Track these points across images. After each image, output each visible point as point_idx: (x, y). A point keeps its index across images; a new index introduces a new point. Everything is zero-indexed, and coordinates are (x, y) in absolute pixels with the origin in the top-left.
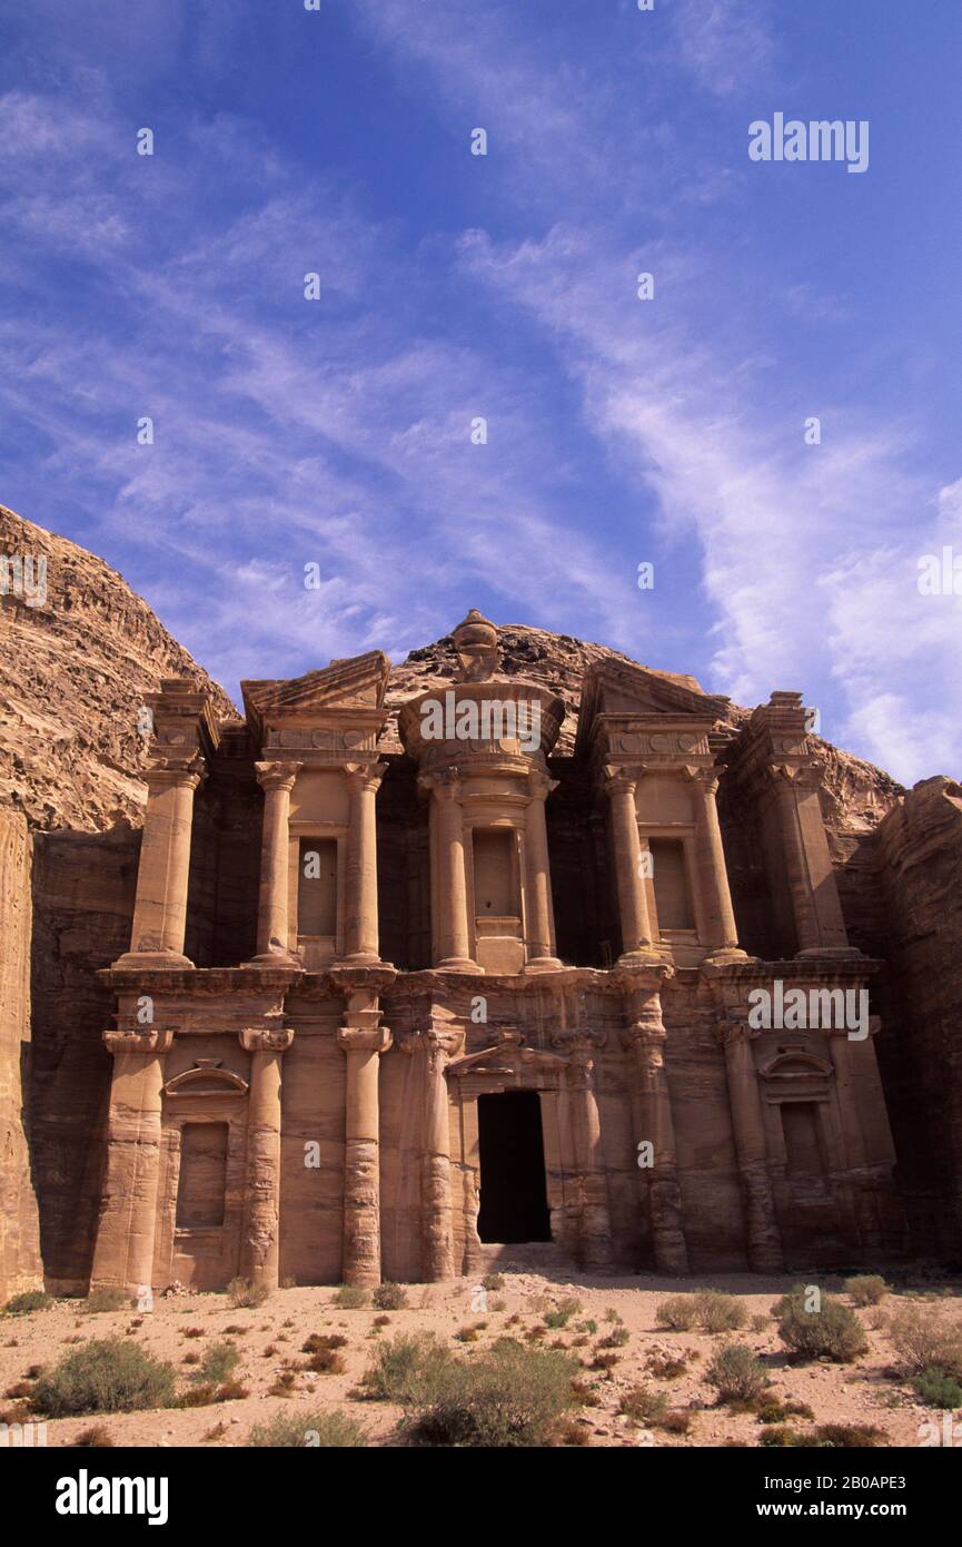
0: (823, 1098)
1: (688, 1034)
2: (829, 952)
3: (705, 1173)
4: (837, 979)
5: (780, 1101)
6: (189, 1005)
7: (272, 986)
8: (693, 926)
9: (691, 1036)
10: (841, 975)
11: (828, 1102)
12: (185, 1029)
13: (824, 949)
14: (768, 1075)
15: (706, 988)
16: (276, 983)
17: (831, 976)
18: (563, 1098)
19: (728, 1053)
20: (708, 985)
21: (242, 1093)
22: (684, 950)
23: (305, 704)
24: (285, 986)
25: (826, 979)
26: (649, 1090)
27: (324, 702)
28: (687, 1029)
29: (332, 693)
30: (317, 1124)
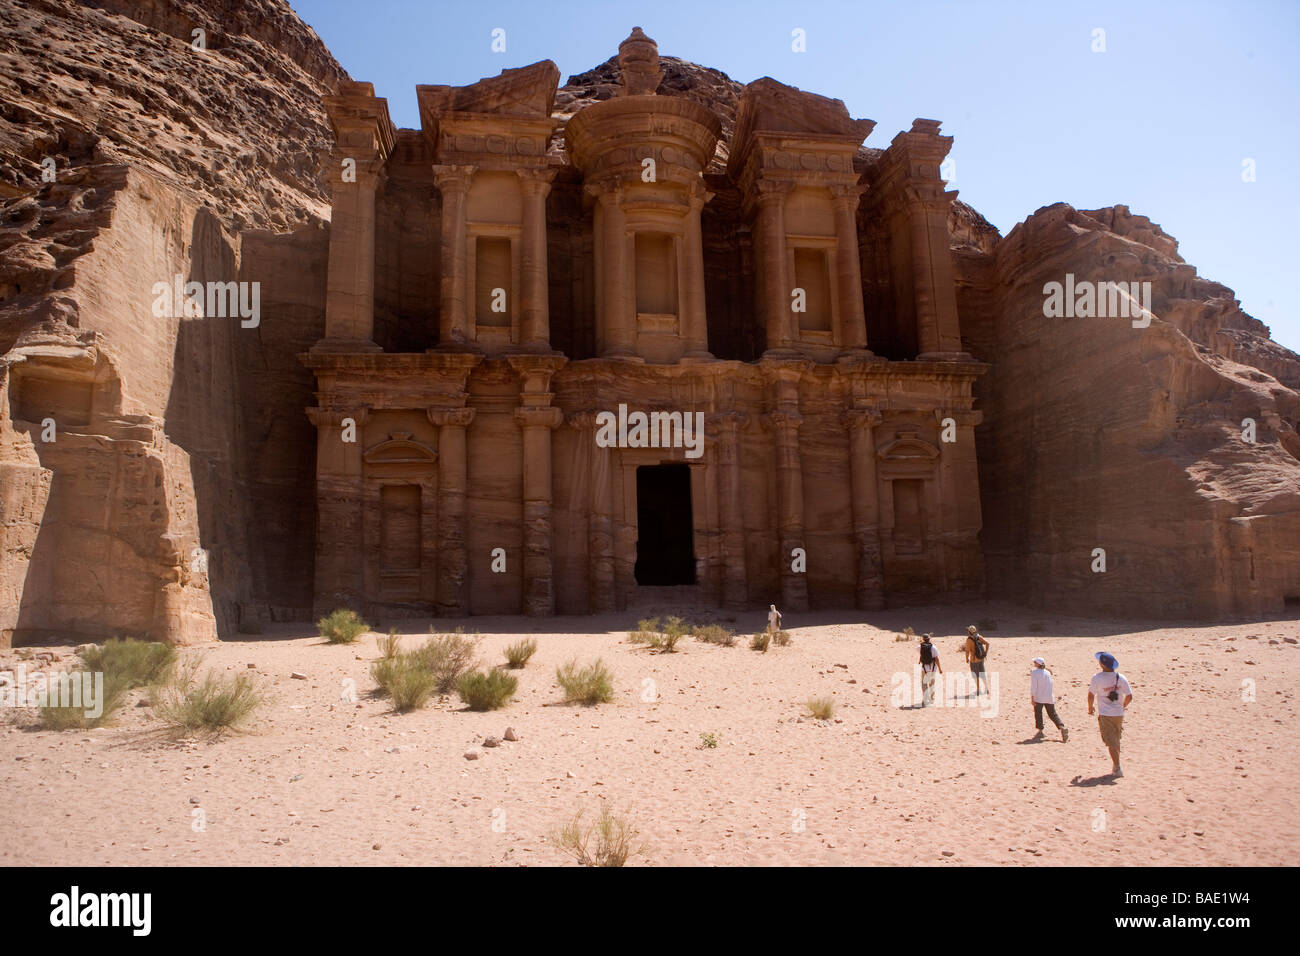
0: (928, 476)
1: (820, 420)
2: (946, 356)
4: (949, 378)
5: (892, 477)
6: (382, 385)
7: (456, 369)
8: (828, 328)
9: (822, 422)
10: (954, 375)
11: (931, 480)
12: (378, 406)
14: (885, 457)
15: (838, 381)
16: (458, 366)
17: (946, 375)
18: (710, 471)
19: (853, 437)
20: (839, 379)
21: (432, 461)
22: (820, 349)
24: (468, 369)
25: (940, 378)
26: (785, 466)
28: (819, 416)
29: (505, 101)
30: (498, 488)
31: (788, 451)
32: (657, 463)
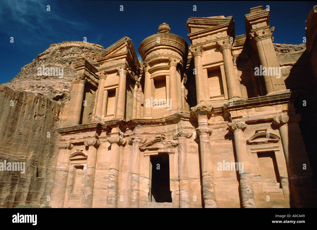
1: (221, 130)
2: (276, 93)
3: (227, 179)
5: (257, 151)
9: (222, 131)
11: (277, 151)
13: (275, 92)
14: (251, 141)
15: (227, 114)
18: (176, 155)
19: (234, 135)
22: (219, 102)
23: (108, 55)
27: (113, 54)
28: (221, 129)
29: (115, 51)
30: (105, 166)
31: (202, 144)
32: (157, 154)
